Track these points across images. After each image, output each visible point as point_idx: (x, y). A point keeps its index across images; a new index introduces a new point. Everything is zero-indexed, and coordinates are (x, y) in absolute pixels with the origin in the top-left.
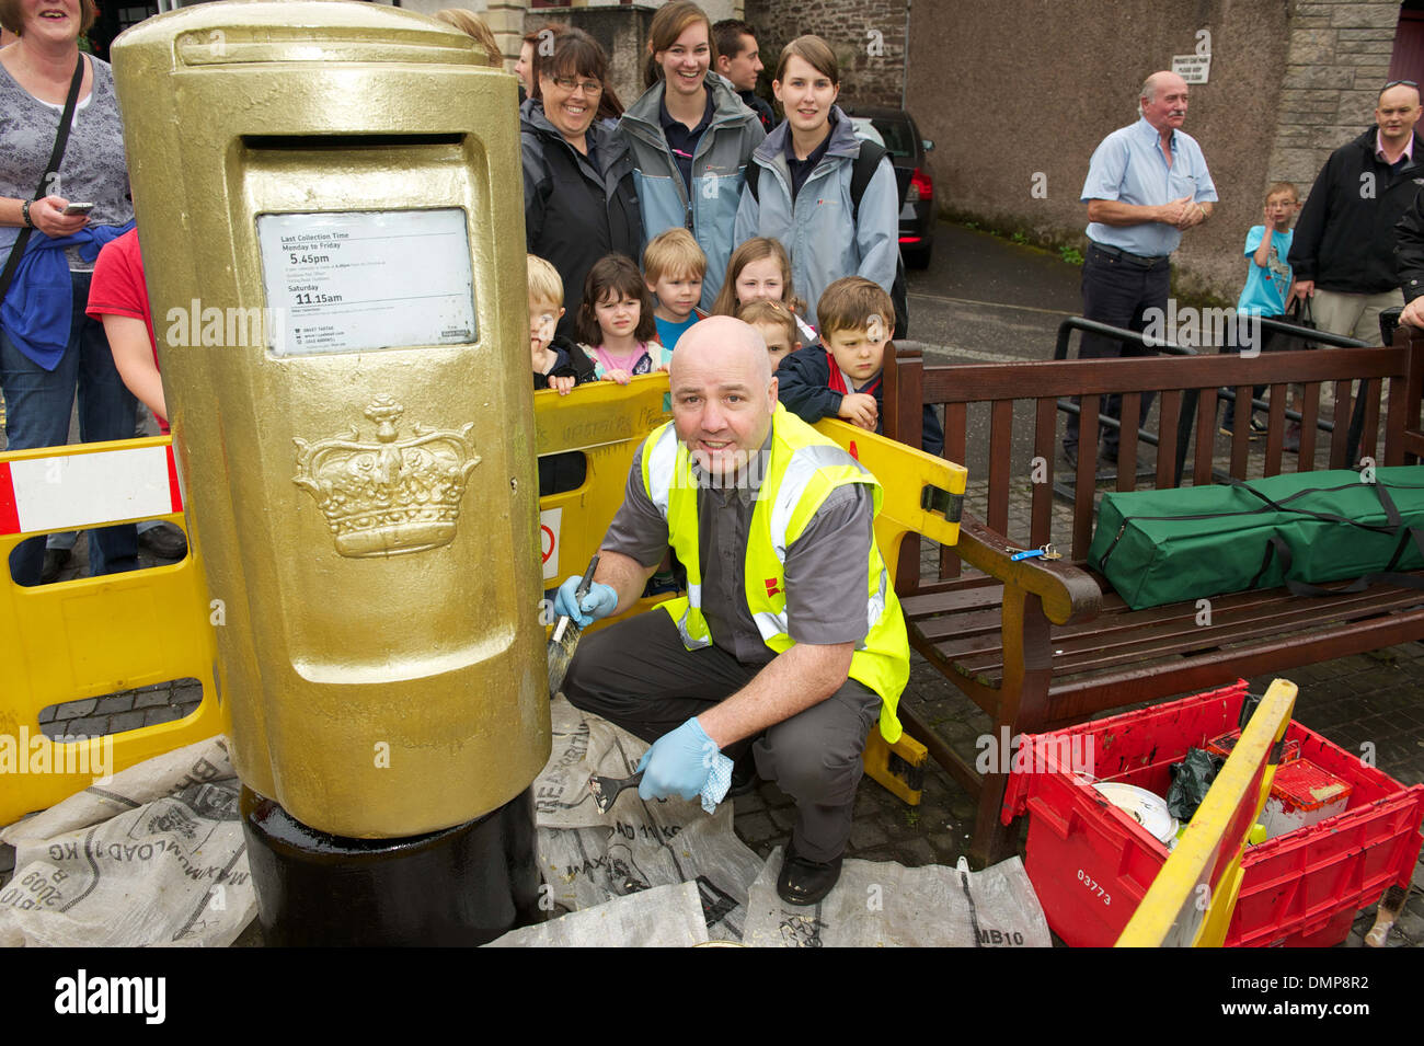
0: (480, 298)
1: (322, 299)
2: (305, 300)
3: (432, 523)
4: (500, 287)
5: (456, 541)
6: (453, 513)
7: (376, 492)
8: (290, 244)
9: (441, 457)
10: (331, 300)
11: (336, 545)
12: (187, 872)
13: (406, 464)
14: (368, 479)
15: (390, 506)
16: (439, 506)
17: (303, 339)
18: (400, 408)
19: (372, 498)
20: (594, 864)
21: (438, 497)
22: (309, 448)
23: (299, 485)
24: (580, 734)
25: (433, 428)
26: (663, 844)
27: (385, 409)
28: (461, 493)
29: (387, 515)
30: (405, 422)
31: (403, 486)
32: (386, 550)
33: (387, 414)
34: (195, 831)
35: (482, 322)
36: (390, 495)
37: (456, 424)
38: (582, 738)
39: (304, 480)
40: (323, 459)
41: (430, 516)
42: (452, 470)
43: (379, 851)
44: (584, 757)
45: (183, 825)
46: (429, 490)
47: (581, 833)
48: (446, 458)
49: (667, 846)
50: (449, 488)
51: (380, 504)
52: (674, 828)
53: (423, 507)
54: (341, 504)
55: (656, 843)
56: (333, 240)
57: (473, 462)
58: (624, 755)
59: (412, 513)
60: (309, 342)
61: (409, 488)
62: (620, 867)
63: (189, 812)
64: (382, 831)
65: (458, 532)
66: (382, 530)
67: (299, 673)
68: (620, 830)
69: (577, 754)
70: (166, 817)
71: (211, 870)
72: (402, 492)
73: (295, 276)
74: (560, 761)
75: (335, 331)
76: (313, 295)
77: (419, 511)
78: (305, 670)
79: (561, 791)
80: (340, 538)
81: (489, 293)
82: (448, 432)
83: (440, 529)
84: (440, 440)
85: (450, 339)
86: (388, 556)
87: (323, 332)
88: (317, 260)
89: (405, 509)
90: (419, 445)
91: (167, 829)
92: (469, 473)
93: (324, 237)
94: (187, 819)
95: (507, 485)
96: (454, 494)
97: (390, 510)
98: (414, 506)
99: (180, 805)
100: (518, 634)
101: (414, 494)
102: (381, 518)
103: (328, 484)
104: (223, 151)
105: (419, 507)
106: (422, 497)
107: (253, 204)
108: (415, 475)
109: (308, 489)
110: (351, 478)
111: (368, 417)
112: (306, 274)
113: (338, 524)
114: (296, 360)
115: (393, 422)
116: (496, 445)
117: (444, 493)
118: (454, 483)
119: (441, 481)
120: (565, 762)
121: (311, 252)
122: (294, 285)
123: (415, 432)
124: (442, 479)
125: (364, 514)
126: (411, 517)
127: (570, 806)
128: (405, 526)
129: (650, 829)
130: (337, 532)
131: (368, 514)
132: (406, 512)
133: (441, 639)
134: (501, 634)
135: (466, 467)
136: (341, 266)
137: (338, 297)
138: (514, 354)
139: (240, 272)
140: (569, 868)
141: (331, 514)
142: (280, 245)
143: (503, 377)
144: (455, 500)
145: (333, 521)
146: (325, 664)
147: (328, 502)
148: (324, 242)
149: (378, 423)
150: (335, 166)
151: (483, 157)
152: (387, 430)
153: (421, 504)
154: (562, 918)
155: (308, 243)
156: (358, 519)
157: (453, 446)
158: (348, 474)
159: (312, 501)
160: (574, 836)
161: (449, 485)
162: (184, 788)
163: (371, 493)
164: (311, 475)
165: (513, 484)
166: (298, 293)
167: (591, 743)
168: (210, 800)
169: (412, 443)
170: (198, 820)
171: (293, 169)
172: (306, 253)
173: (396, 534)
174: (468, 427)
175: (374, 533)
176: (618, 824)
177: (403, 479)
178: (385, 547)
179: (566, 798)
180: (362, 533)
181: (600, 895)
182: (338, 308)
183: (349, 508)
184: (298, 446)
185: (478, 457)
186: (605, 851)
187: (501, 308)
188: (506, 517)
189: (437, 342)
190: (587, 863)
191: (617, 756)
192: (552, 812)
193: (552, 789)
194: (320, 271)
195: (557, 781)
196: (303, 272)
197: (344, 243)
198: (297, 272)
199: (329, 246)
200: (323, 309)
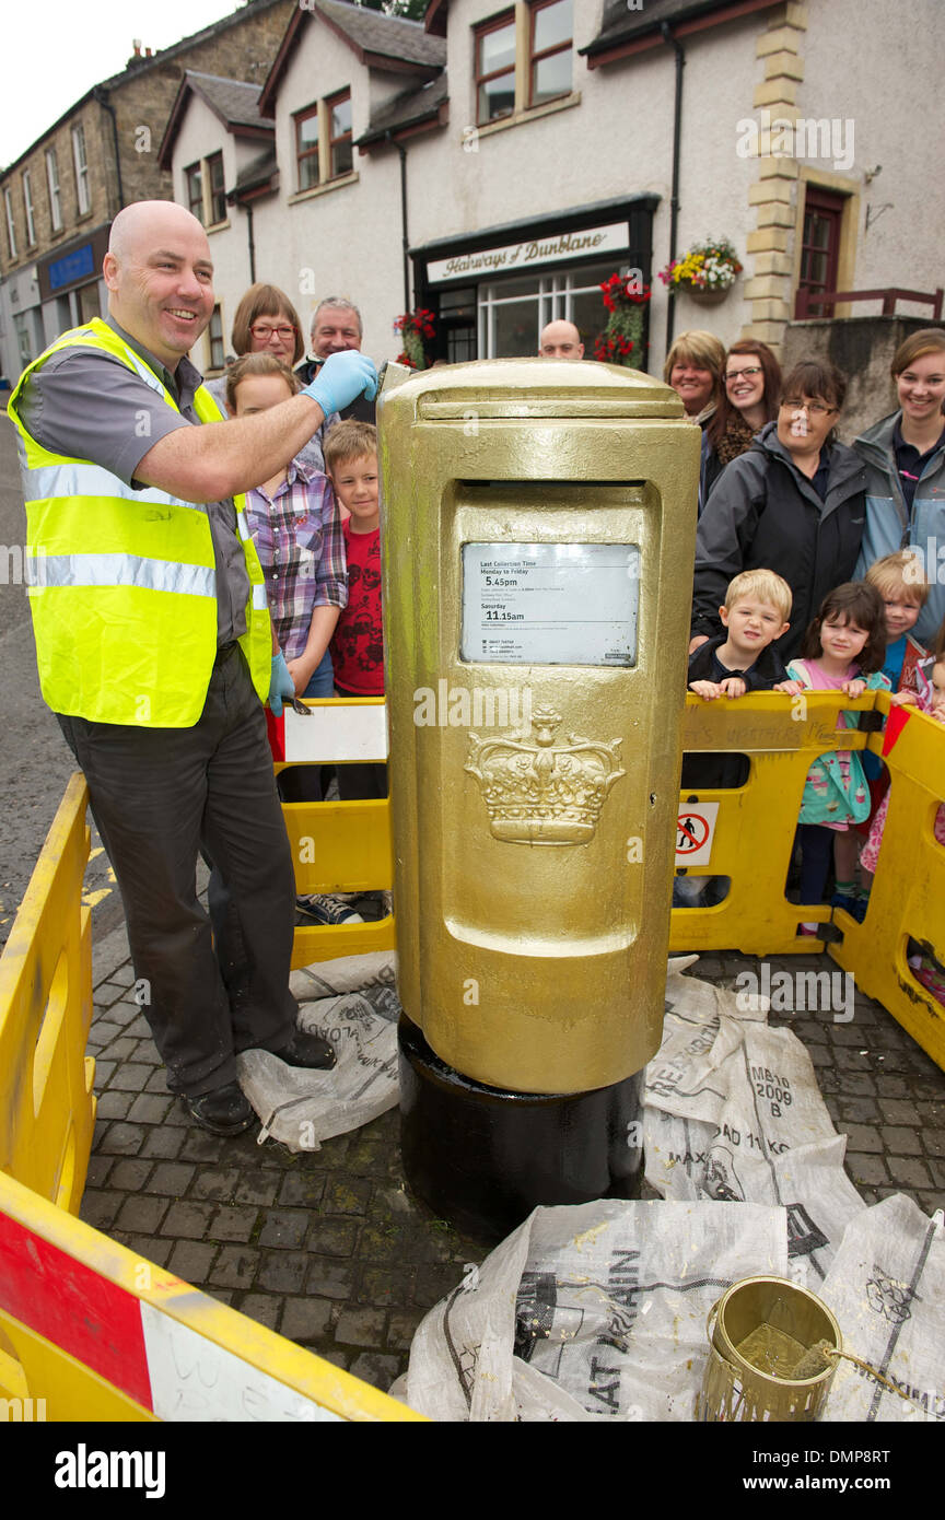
0: (642, 628)
1: (508, 616)
2: (493, 616)
3: (574, 823)
4: (661, 619)
5: (593, 842)
6: (593, 817)
7: (529, 789)
8: (487, 568)
9: (589, 766)
10: (514, 618)
11: (491, 828)
12: (359, 1058)
13: (557, 768)
14: (523, 776)
15: (539, 803)
16: (581, 809)
17: (488, 650)
18: (559, 718)
19: (525, 793)
20: (695, 1158)
21: (581, 801)
22: (480, 742)
23: (468, 772)
24: (712, 1027)
25: (586, 740)
26: (766, 1158)
27: (545, 718)
28: (603, 801)
29: (535, 810)
30: (562, 731)
31: (552, 787)
32: (531, 840)
33: (548, 722)
34: (372, 1025)
35: (641, 649)
36: (540, 793)
37: (606, 739)
38: (712, 1031)
39: (471, 769)
40: (490, 753)
41: (573, 816)
42: (598, 779)
43: (495, 1095)
44: (709, 1050)
45: (364, 1019)
46: (574, 794)
47: (689, 1124)
48: (593, 768)
49: (771, 1163)
50: (592, 795)
51: (531, 799)
52: (782, 1145)
53: (568, 808)
54: (499, 794)
55: (760, 1156)
56: (522, 567)
57: (617, 774)
58: (747, 1059)
59: (557, 812)
60: (492, 652)
61: (557, 789)
62: (719, 1169)
63: (370, 1008)
64: (496, 1080)
65: (597, 834)
66: (531, 822)
67: (449, 929)
68: (726, 1133)
69: (704, 1045)
70: (353, 1009)
71: (376, 1061)
72: (551, 792)
73: (488, 595)
74: (686, 1049)
75: (514, 644)
76: (500, 612)
77: (563, 811)
78: (454, 928)
79: (680, 1077)
80: (495, 823)
81: (650, 624)
82: (599, 745)
83: (579, 830)
84: (591, 751)
85: (612, 661)
86: (532, 845)
87: (505, 645)
88: (507, 583)
89: (552, 807)
90: (571, 753)
91: (352, 1019)
92: (612, 783)
93: (515, 564)
94: (368, 1014)
95: (647, 797)
96: (596, 800)
97: (539, 806)
98: (559, 806)
99: (365, 1002)
100: (640, 936)
101: (561, 795)
102: (530, 812)
103: (491, 775)
104: (441, 492)
105: (563, 807)
106: (568, 799)
107: (460, 535)
108: (564, 779)
109: (475, 777)
110: (509, 773)
112: (499, 595)
113: (495, 811)
114: (478, 666)
115: (551, 729)
116: (641, 762)
117: (587, 798)
118: (598, 791)
119: (586, 787)
120: (691, 1051)
121: (503, 576)
122: (486, 603)
123: (570, 741)
124: (587, 785)
125: (515, 806)
126: (555, 815)
127: (684, 1095)
128: (550, 822)
129: (757, 1139)
130: (494, 817)
131: (520, 806)
132: (552, 810)
133: (568, 927)
134: (625, 932)
135: (610, 778)
136: (527, 589)
137: (522, 616)
138: (667, 680)
139: (443, 590)
140: (671, 1155)
141: (491, 802)
142: (479, 568)
143: (655, 701)
144: (596, 806)
145: (491, 808)
146: (469, 927)
147: (489, 791)
148: (515, 568)
149: (539, 729)
150: (530, 504)
151: (659, 501)
152: (545, 735)
153: (565, 805)
154: (650, 1202)
155: (502, 569)
156: (512, 809)
157: (600, 757)
158: (508, 770)
159: (477, 788)
160: (682, 1124)
161: (592, 792)
162: (371, 986)
163: (524, 789)
164: (478, 766)
165: (652, 798)
166: (488, 610)
167: (718, 1041)
168: (387, 1002)
169: (566, 750)
170: (375, 1016)
171: (496, 507)
172: (500, 577)
173: (541, 827)
174: (617, 742)
175: (522, 824)
176: (726, 1126)
177: (553, 781)
178: (531, 837)
179: (683, 1087)
180: (513, 822)
181: (692, 1190)
182: (518, 625)
183: (504, 798)
184: (471, 739)
185: (623, 771)
186: (710, 1148)
187: (660, 638)
188: (641, 828)
189: (600, 662)
190: (688, 1154)
191: (740, 1058)
192: (667, 1096)
193: (672, 1074)
194: (510, 593)
195: (677, 1067)
196: (494, 593)
197: (531, 570)
198: (490, 593)
199: (519, 572)
200: (508, 625)
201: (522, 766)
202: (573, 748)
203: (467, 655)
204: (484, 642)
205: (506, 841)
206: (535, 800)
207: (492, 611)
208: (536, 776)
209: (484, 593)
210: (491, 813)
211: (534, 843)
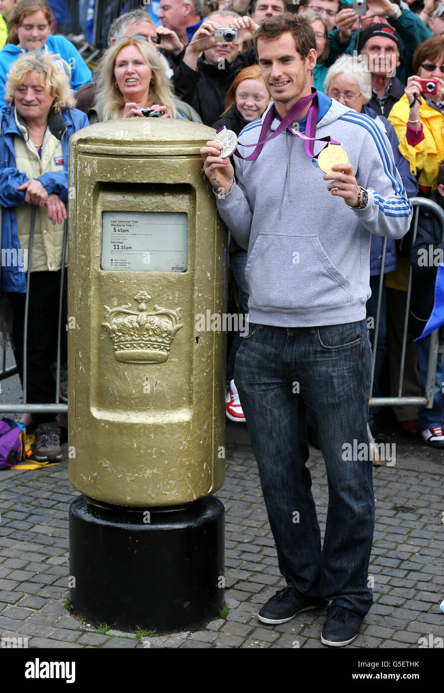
1: (124, 248)
3: (157, 351)
5: (167, 362)
6: (167, 348)
7: (134, 333)
8: (114, 224)
10: (127, 248)
11: (115, 355)
13: (148, 322)
14: (131, 326)
16: (161, 344)
17: (114, 264)
18: (150, 297)
21: (161, 340)
22: (110, 310)
23: (104, 326)
25: (162, 308)
27: (143, 297)
28: (172, 339)
30: (151, 304)
31: (146, 332)
32: (135, 360)
33: (144, 300)
36: (141, 335)
37: (173, 308)
39: (106, 324)
40: (115, 316)
41: (157, 348)
42: (169, 328)
46: (157, 335)
48: (166, 322)
50: (166, 336)
51: (135, 339)
54: (120, 337)
56: (132, 223)
60: (116, 265)
65: (169, 357)
66: (134, 351)
73: (114, 237)
75: (127, 262)
76: (120, 245)
77: (152, 345)
78: (94, 412)
80: (117, 352)
82: (169, 311)
83: (160, 355)
84: (165, 314)
85: (176, 270)
87: (121, 262)
88: (124, 231)
89: (146, 342)
90: (155, 315)
92: (176, 331)
93: (128, 222)
95: (193, 339)
97: (139, 342)
101: (151, 336)
103: (115, 327)
104: (93, 187)
105: (152, 343)
106: (154, 338)
109: (107, 328)
111: (136, 300)
113: (117, 345)
114: (109, 273)
115: (145, 303)
117: (164, 338)
118: (169, 334)
121: (122, 227)
122: (113, 241)
123: (155, 309)
128: (145, 350)
130: (116, 350)
131: (130, 343)
132: (146, 344)
135: (175, 328)
136: (135, 235)
137: (130, 247)
141: (115, 341)
142: (110, 223)
144: (168, 342)
145: (115, 344)
147: (114, 335)
148: (128, 224)
149: (139, 303)
151: (196, 193)
152: (143, 306)
155: (121, 224)
156: (126, 344)
157: (170, 317)
158: (124, 324)
159: (108, 334)
163: (132, 333)
164: (109, 322)
166: (114, 244)
169: (153, 314)
172: (120, 228)
173: (140, 354)
174: (178, 310)
175: (131, 352)
177: (146, 329)
180: (126, 351)
182: (130, 252)
184: (105, 309)
185: (181, 324)
189: (169, 271)
194: (125, 236)
196: (118, 235)
197: (136, 225)
199: (131, 226)
200: (124, 252)
201: (131, 322)
202: (156, 313)
203: (103, 267)
205: (122, 362)
206: (138, 339)
208: (138, 326)
210: (116, 347)
211: (136, 362)
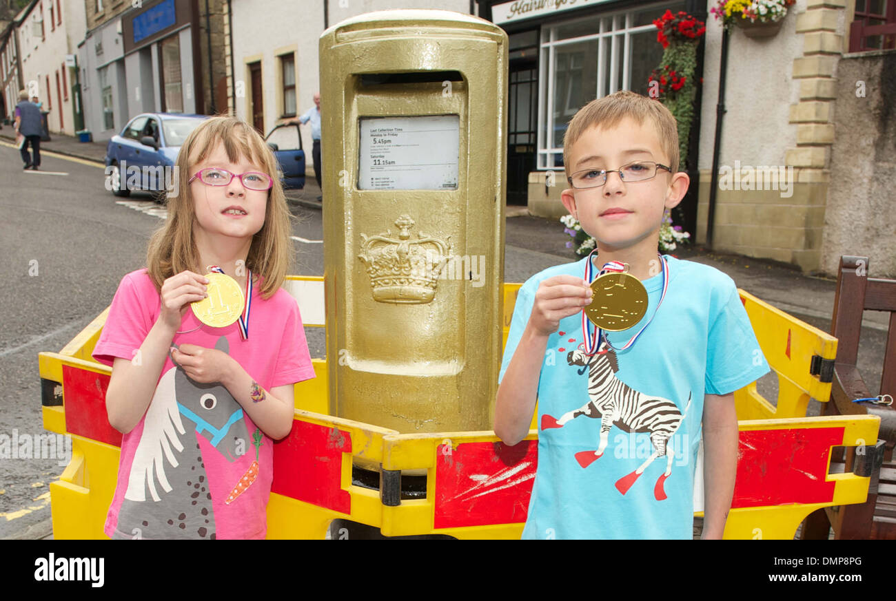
1: (385, 163)
2: (377, 163)
3: (420, 289)
5: (433, 301)
6: (433, 285)
7: (393, 266)
8: (374, 134)
9: (430, 251)
10: (390, 163)
11: (373, 294)
13: (410, 253)
14: (390, 258)
15: (400, 275)
16: (425, 279)
17: (374, 184)
18: (413, 223)
19: (391, 268)
22: (367, 239)
23: (360, 258)
25: (428, 235)
27: (405, 223)
29: (398, 280)
30: (414, 230)
31: (407, 264)
32: (395, 299)
35: (460, 178)
36: (401, 268)
37: (441, 235)
39: (362, 256)
40: (372, 245)
41: (420, 284)
48: (432, 252)
51: (395, 273)
53: (417, 278)
54: (377, 270)
56: (395, 132)
59: (410, 280)
60: (377, 185)
61: (410, 266)
65: (435, 296)
66: (394, 287)
67: (348, 364)
72: (407, 267)
75: (390, 180)
76: (381, 160)
77: (415, 280)
78: (351, 362)
80: (374, 290)
82: (436, 238)
83: (424, 293)
84: (431, 242)
85: (446, 188)
87: (383, 180)
88: (385, 142)
89: (407, 277)
90: (420, 244)
93: (390, 130)
97: (399, 277)
102: (395, 281)
103: (372, 259)
104: (344, 83)
105: (414, 278)
107: (356, 112)
109: (363, 261)
110: (382, 256)
111: (396, 225)
112: (380, 149)
113: (375, 281)
115: (408, 230)
121: (383, 138)
122: (374, 155)
123: (419, 236)
125: (386, 278)
126: (410, 283)
128: (406, 288)
130: (373, 287)
131: (389, 278)
132: (408, 279)
133: (419, 358)
136: (397, 146)
137: (393, 162)
139: (346, 144)
141: (373, 276)
142: (369, 133)
145: (373, 280)
147: (371, 269)
148: (391, 133)
149: (400, 229)
152: (405, 233)
155: (382, 133)
156: (383, 280)
159: (364, 268)
163: (391, 266)
164: (365, 253)
166: (375, 159)
169: (416, 242)
172: (381, 138)
173: (401, 291)
174: (447, 237)
175: (390, 289)
177: (408, 260)
180: (384, 288)
182: (391, 168)
183: (380, 273)
184: (361, 237)
194: (386, 148)
196: (378, 148)
197: (400, 134)
198: (376, 148)
199: (393, 135)
200: (386, 168)
201: (390, 253)
202: (420, 241)
203: (361, 186)
204: (372, 179)
205: (381, 302)
206: (398, 273)
207: (377, 159)
208: (398, 257)
209: (372, 148)
210: (373, 283)
211: (397, 301)
